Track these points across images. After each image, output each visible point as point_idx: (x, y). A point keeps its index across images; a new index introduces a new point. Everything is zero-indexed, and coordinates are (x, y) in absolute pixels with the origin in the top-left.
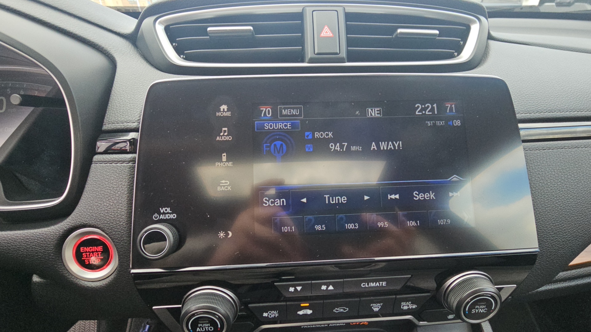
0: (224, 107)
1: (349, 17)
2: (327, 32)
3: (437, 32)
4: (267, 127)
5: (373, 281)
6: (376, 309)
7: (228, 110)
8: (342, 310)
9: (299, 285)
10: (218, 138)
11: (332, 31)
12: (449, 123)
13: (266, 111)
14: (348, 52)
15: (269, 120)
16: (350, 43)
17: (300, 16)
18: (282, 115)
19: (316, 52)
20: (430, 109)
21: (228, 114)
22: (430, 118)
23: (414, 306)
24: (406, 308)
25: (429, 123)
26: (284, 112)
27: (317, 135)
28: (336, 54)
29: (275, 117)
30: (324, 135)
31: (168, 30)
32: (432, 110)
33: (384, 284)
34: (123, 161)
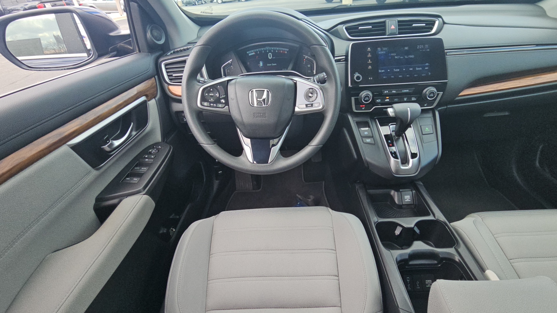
0: (369, 48)
1: (399, 21)
2: (393, 27)
3: (425, 25)
4: (379, 53)
5: (405, 90)
6: (405, 100)
7: (370, 49)
8: (396, 100)
9: (387, 91)
10: (368, 56)
11: (394, 26)
12: (426, 50)
13: (379, 49)
14: (399, 32)
15: (380, 51)
16: (399, 29)
17: (384, 22)
18: (383, 50)
19: (390, 33)
20: (421, 47)
21: (370, 50)
22: (421, 49)
23: (415, 99)
24: (413, 100)
25: (421, 50)
26: (384, 49)
27: (392, 54)
28: (395, 33)
29: (382, 50)
30: (394, 54)
31: (346, 28)
32: (422, 47)
33: (408, 91)
34: (343, 63)
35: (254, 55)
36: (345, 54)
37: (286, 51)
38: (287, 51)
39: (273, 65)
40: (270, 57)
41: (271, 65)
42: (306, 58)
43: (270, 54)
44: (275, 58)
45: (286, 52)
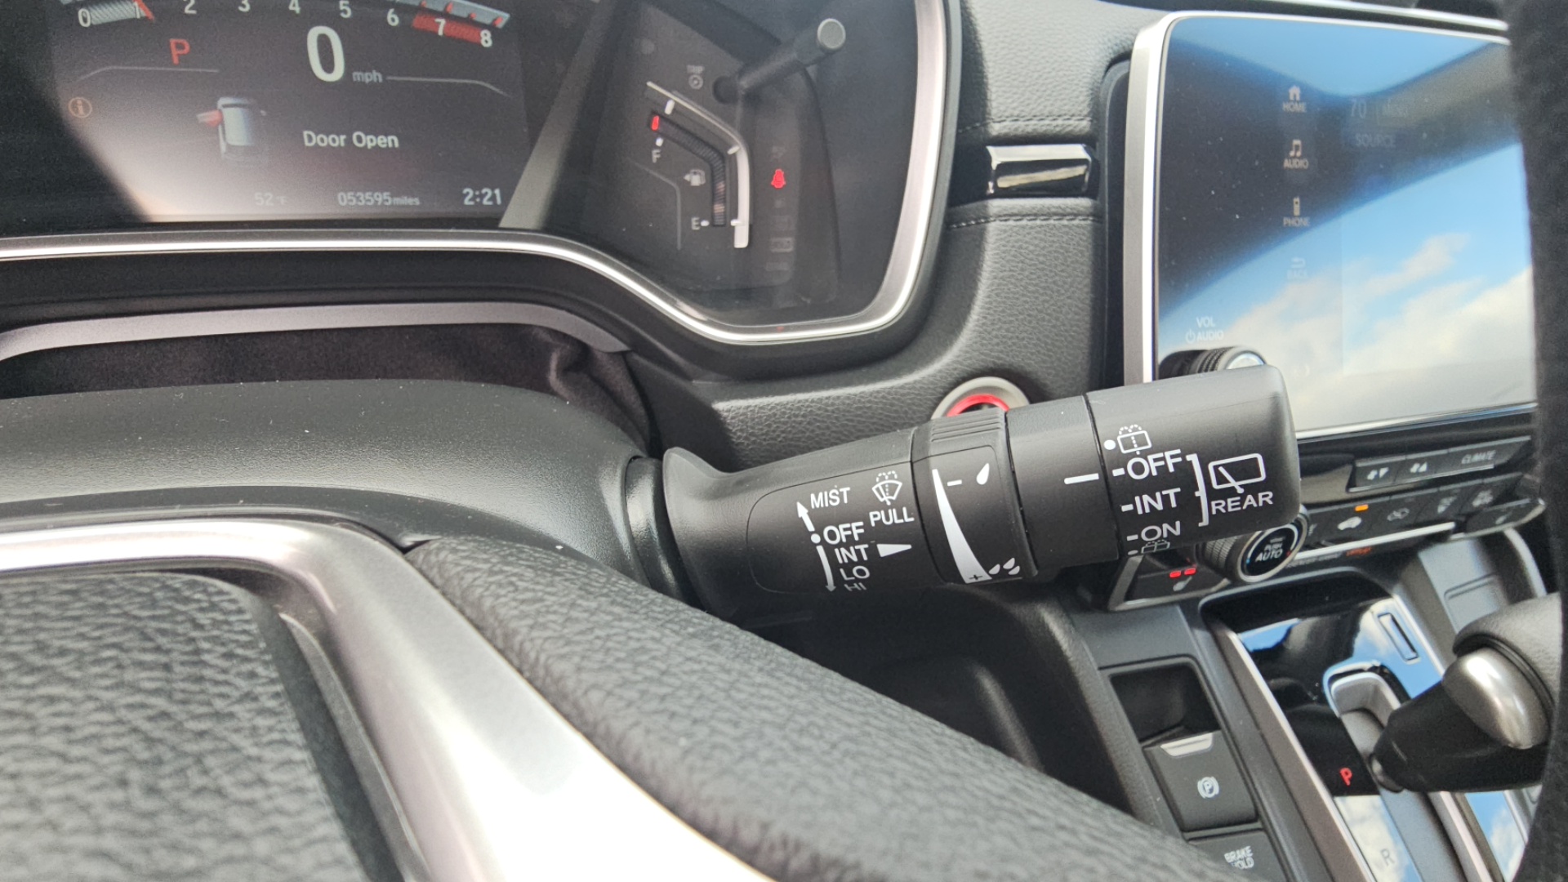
0: (1295, 91)
4: (1360, 141)
7: (1302, 99)
8: (1398, 515)
9: (1383, 466)
13: (1358, 105)
18: (1382, 118)
21: (1303, 108)
23: (1489, 499)
24: (1478, 503)
26: (1386, 111)
33: (1491, 456)
34: (1075, 215)
35: (132, 22)
36: (1084, 126)
37: (484, 26)
38: (491, 27)
39: (369, 141)
40: (328, 66)
41: (341, 140)
42: (669, 109)
43: (324, 42)
44: (375, 76)
45: (486, 40)
